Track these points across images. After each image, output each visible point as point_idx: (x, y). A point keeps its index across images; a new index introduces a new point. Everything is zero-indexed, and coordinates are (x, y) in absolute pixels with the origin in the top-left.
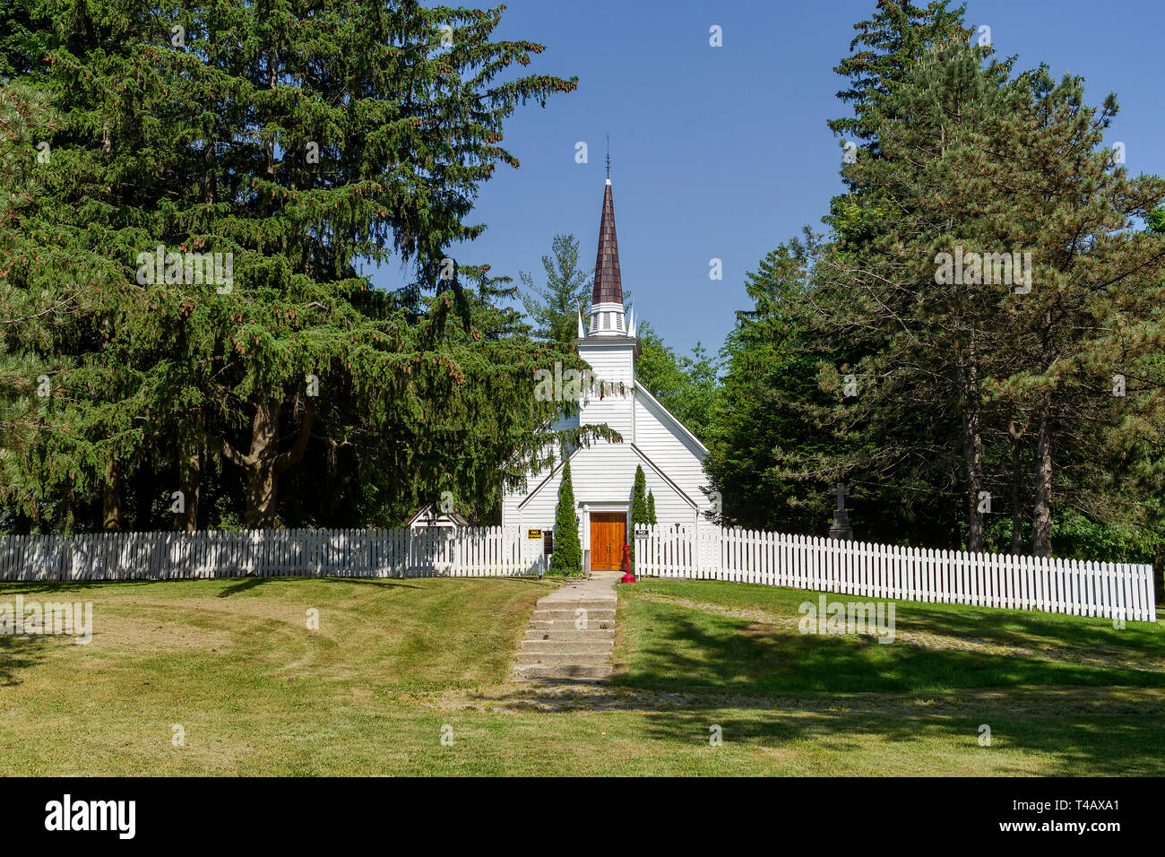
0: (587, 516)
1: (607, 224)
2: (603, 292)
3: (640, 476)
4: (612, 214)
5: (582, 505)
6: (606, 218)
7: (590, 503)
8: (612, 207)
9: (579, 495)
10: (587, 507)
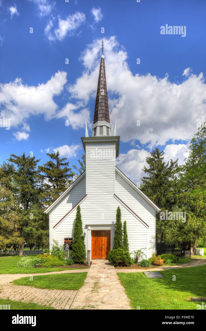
0: (90, 232)
1: (102, 79)
2: (100, 115)
3: (119, 211)
4: (105, 74)
5: (87, 226)
6: (101, 76)
7: (92, 226)
8: (104, 70)
9: (85, 221)
10: (89, 228)
